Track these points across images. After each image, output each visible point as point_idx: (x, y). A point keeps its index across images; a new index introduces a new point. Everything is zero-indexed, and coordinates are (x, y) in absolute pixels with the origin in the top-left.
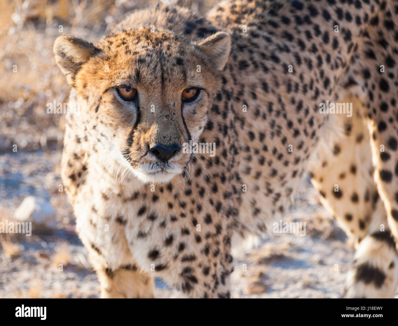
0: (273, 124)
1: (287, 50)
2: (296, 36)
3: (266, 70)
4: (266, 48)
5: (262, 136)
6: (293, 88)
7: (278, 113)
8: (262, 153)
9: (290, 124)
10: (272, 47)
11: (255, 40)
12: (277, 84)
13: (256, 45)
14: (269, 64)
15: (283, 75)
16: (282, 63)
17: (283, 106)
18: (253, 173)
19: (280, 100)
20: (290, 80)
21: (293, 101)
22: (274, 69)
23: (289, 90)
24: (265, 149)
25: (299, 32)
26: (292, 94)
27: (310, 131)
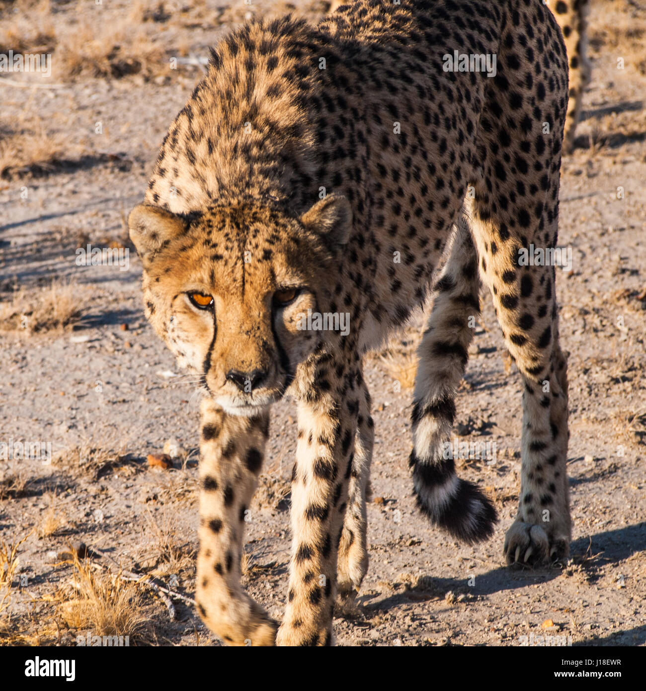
0: (408, 163)
1: (422, 71)
2: (430, 57)
3: (393, 90)
4: (393, 65)
5: (396, 175)
6: (433, 120)
7: (414, 150)
8: (396, 198)
9: (432, 169)
10: (400, 65)
11: (378, 55)
12: (411, 110)
13: (379, 61)
14: (398, 83)
15: (419, 99)
16: (415, 84)
17: (421, 141)
18: (387, 224)
19: (416, 132)
20: (427, 108)
21: (434, 137)
22: (405, 89)
23: (427, 121)
24: (400, 192)
25: (433, 53)
26: (432, 127)
27: (456, 186)
